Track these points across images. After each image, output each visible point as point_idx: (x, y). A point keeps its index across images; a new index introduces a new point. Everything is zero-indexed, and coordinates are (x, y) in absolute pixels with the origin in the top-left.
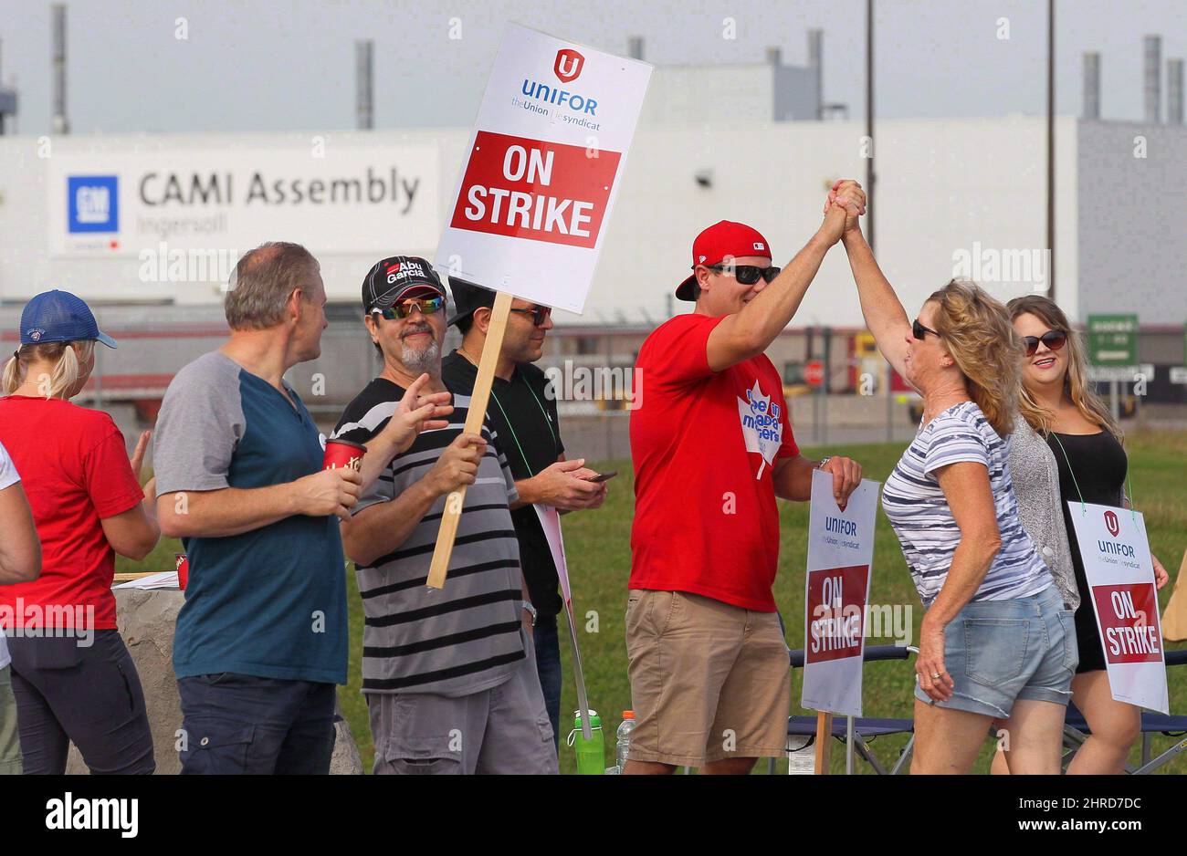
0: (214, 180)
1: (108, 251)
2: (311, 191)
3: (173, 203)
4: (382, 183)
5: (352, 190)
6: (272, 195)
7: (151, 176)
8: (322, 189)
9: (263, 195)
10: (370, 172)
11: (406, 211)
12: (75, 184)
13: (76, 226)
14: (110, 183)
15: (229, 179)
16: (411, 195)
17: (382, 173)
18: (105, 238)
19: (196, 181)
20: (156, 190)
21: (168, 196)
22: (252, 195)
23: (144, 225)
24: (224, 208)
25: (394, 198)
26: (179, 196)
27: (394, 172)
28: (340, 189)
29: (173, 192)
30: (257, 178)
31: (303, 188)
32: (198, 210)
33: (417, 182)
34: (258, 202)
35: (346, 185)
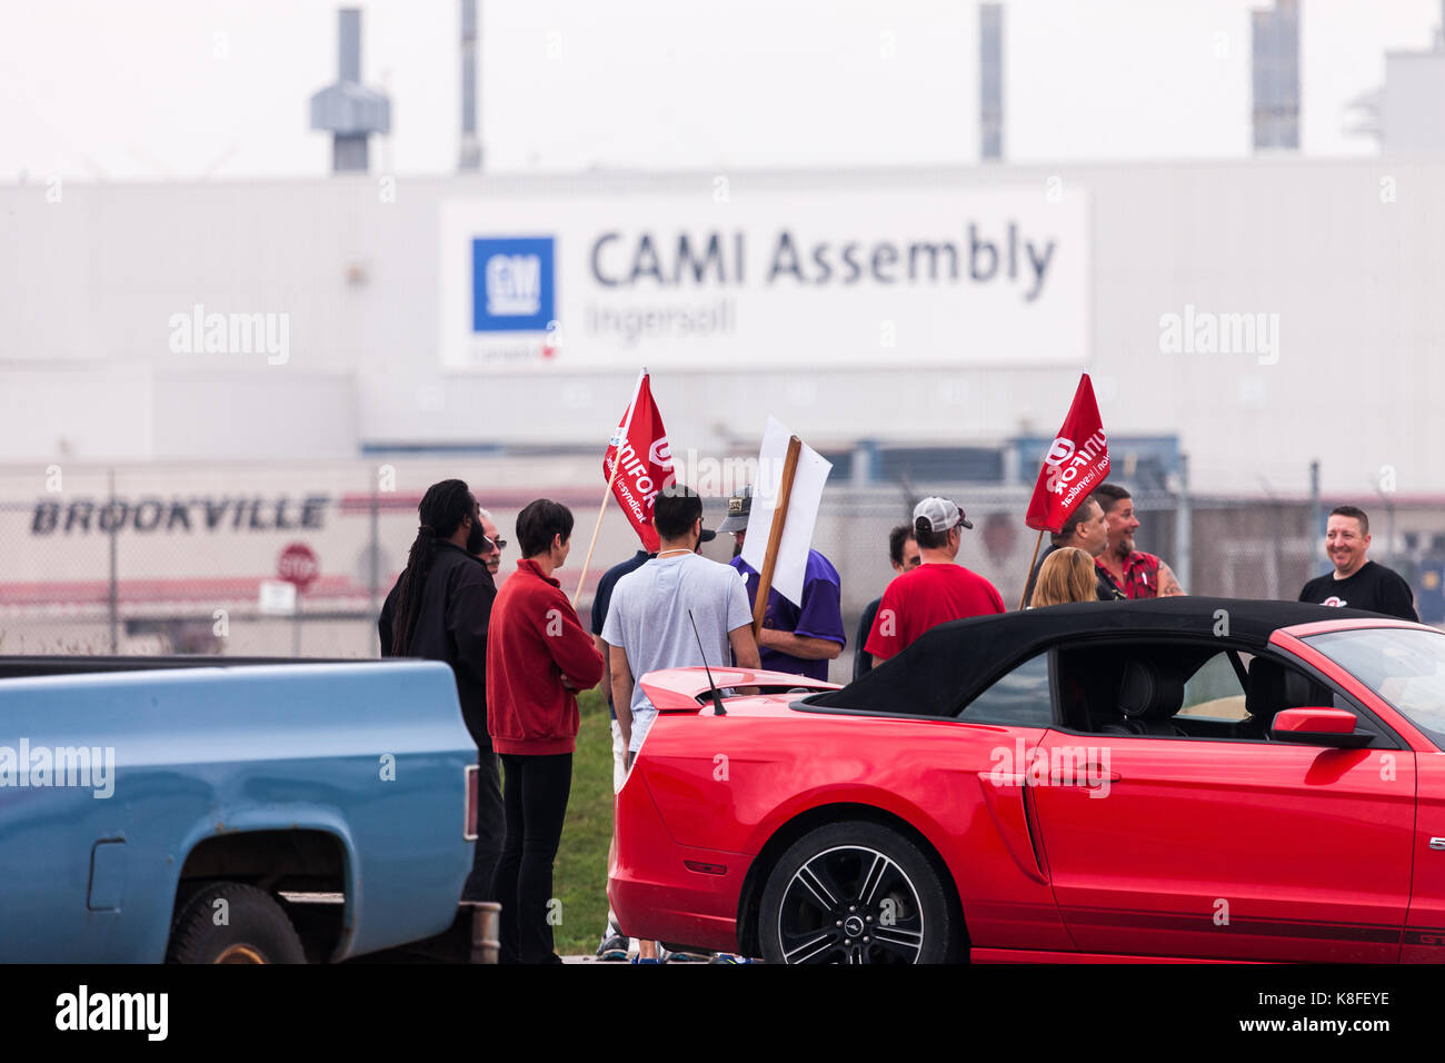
0: (714, 244)
1: (539, 364)
2: (876, 261)
3: (646, 283)
4: (991, 248)
5: (944, 260)
6: (811, 269)
7: (609, 237)
8: (893, 259)
9: (795, 269)
10: (973, 229)
11: (1032, 296)
12: (485, 250)
13: (485, 320)
14: (541, 249)
15: (740, 240)
16: (1040, 269)
17: (993, 232)
18: (530, 341)
19: (684, 246)
20: (617, 260)
21: (636, 272)
22: (776, 269)
23: (598, 320)
24: (731, 291)
25: (1013, 272)
26: (655, 271)
27: (1013, 230)
28: (923, 260)
29: (646, 266)
30: (785, 240)
31: (862, 257)
32: (687, 295)
33: (1051, 248)
34: (786, 281)
35: (932, 250)
